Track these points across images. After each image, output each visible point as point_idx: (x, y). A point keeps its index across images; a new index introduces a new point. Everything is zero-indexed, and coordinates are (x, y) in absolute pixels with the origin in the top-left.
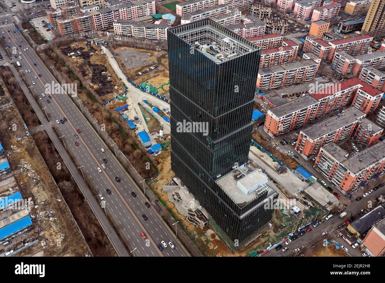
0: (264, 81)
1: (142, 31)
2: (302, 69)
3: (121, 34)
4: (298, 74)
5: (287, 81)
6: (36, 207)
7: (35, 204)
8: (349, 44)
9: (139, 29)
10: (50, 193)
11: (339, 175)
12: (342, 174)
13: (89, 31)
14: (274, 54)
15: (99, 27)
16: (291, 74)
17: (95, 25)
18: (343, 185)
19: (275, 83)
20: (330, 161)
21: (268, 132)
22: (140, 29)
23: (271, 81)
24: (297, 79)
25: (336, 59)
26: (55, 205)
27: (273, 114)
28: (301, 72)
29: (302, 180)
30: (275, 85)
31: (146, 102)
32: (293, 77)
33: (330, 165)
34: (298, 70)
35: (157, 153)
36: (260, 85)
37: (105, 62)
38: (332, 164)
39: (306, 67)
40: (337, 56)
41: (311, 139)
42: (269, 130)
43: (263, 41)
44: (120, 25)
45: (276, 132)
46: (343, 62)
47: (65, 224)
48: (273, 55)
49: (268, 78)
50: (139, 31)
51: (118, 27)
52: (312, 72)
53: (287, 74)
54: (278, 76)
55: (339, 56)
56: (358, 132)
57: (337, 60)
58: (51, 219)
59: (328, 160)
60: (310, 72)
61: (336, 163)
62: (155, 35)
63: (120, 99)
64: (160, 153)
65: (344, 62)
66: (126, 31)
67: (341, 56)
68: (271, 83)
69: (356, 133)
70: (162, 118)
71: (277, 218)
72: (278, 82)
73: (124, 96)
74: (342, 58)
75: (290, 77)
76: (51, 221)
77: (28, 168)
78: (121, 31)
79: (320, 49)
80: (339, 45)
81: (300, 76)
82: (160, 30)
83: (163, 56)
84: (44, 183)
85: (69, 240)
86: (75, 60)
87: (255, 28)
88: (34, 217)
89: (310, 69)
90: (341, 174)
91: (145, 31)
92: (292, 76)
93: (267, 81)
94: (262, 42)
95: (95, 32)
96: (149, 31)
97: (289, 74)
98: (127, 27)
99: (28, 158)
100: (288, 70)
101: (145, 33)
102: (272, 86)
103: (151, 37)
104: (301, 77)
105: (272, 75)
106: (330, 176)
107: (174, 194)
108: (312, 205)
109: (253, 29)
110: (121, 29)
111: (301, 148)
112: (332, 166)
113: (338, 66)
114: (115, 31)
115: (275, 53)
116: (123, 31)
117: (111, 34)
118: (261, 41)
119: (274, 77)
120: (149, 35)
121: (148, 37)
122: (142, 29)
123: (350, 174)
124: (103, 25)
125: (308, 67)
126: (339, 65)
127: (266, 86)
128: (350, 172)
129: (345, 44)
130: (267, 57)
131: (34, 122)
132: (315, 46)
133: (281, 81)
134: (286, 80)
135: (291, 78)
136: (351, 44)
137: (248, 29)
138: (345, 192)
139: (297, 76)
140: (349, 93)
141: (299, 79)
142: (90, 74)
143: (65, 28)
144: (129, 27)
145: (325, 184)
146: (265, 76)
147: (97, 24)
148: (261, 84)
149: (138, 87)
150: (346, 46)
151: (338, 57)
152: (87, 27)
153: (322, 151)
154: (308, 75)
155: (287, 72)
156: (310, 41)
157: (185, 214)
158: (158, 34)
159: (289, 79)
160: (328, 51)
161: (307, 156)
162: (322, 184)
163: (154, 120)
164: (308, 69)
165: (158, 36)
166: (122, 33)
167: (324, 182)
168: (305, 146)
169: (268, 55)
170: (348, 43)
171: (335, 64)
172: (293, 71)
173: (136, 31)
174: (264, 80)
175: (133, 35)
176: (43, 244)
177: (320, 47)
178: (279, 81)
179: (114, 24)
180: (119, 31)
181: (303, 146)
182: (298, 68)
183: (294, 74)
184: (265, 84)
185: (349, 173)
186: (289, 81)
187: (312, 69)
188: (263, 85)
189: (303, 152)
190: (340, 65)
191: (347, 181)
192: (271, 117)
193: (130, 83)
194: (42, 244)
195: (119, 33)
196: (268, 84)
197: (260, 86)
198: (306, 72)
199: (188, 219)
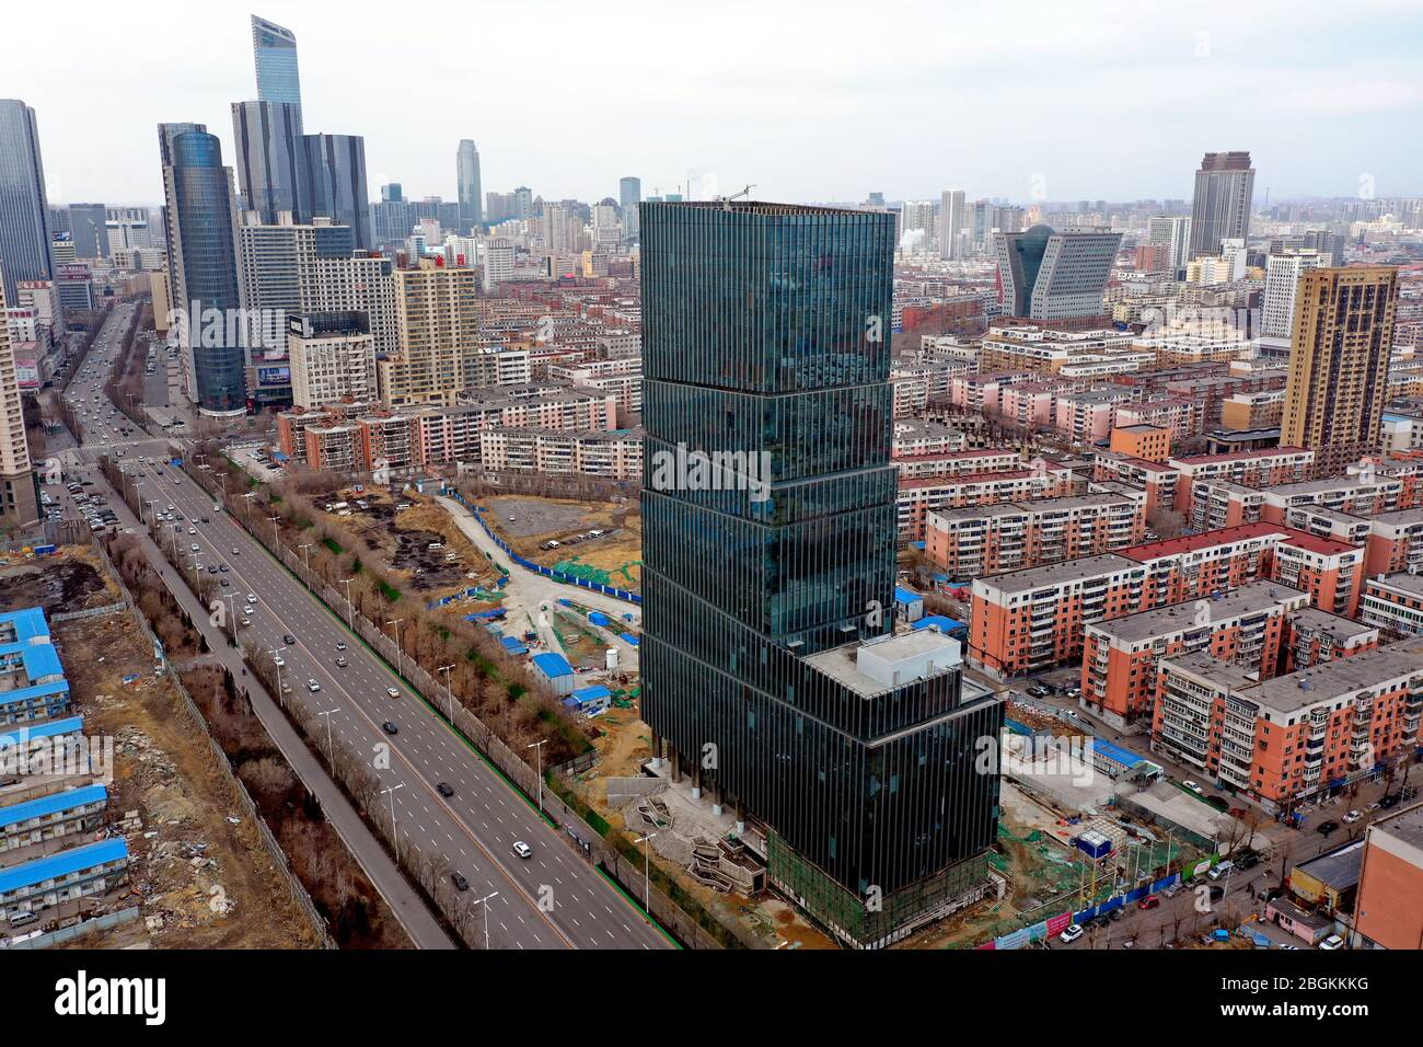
0: (962, 544)
1: (568, 454)
2: (1086, 512)
3: (503, 467)
4: (1074, 531)
5: (1041, 553)
6: (148, 835)
7: (145, 829)
8: (1237, 465)
9: (560, 447)
10: (205, 804)
11: (1236, 740)
12: (1244, 730)
13: (402, 464)
14: (992, 487)
15: (436, 456)
16: (1051, 525)
17: (424, 448)
18: (1260, 777)
19: (1003, 553)
20: (1199, 696)
21: (983, 666)
22: (564, 447)
23: (986, 545)
24: (1073, 548)
25: (1199, 500)
26: (215, 830)
27: (988, 587)
28: (1083, 522)
29: (1111, 777)
30: (1002, 562)
31: (566, 603)
32: (1060, 538)
33: (1199, 709)
34: (1072, 517)
35: (594, 710)
36: (951, 558)
37: (444, 523)
38: (1204, 705)
39: (1098, 507)
40: (1200, 492)
41: (1122, 642)
42: (984, 654)
43: (956, 464)
44: (501, 439)
45: (1006, 652)
46: (1221, 503)
47: (242, 876)
48: (988, 487)
49: (973, 534)
50: (560, 453)
51: (496, 445)
52: (1121, 526)
53: (1036, 526)
54: (1008, 530)
55: (1205, 489)
56: (1295, 651)
57: (1203, 502)
58: (195, 861)
59: (1191, 692)
60: (1116, 527)
61: (1216, 695)
62: (607, 464)
63: (479, 597)
64: (604, 711)
65: (1226, 504)
66: (518, 457)
67: (1211, 488)
68: (986, 555)
69: (1290, 659)
70: (618, 638)
71: (1026, 872)
72: (1012, 552)
73: (496, 590)
74: (1217, 492)
75: (1050, 538)
76: (195, 868)
77: (141, 745)
78: (503, 459)
79: (1144, 482)
80: (1205, 466)
81: (1083, 539)
82: (628, 446)
83: (632, 513)
84: (190, 779)
85: (249, 915)
86: (349, 518)
87: (929, 444)
88: (134, 860)
89: (1113, 514)
90: (1240, 730)
91: (579, 452)
92: (1056, 533)
93: (973, 543)
94: (953, 468)
95: (419, 470)
96: (592, 451)
97: (1045, 526)
98: (522, 443)
99: (148, 722)
100: (1040, 513)
101: (579, 459)
102: (993, 567)
103: (596, 470)
104: (1088, 543)
105: (985, 523)
106: (1209, 759)
107: (645, 804)
108: (1152, 837)
109: (923, 444)
110: (502, 452)
111: (1099, 687)
112: (1206, 713)
113: (1211, 521)
114: (484, 458)
115: (997, 483)
116: (511, 456)
117: (471, 467)
118: (949, 464)
119: (994, 531)
120: (591, 463)
121: (588, 470)
122: (568, 447)
123: (1273, 720)
124: (447, 451)
125: (1104, 510)
126: (1212, 518)
127: (972, 562)
128: (1269, 710)
129: (1223, 463)
130: (970, 493)
131: (187, 642)
132: (1126, 477)
133: (1018, 547)
134: (1035, 548)
135: (1054, 543)
136: (1242, 465)
137: (907, 442)
138: (1272, 805)
139: (1074, 539)
140: (1250, 561)
141: (1082, 548)
142: (389, 548)
143: (329, 450)
144: (530, 444)
145: (1198, 790)
146: (963, 525)
147: (429, 447)
148: (952, 554)
149: (545, 572)
150: (1227, 471)
151: (1203, 494)
152: (399, 451)
153: (1165, 671)
154: (1112, 536)
155: (1037, 517)
156: (1108, 465)
157: (682, 859)
158: (618, 461)
159: (1046, 544)
160: (1171, 485)
161: (1123, 715)
162: (1189, 790)
163: (592, 642)
164: (1104, 515)
165: (618, 467)
166: (506, 463)
167: (1192, 783)
168: (1111, 678)
169: (973, 488)
170: (1232, 462)
171: (1201, 518)
172: (1057, 516)
173: (549, 453)
174: (962, 540)
175: (540, 469)
176: (152, 922)
177: (1144, 474)
178: (1013, 548)
179: (483, 438)
180: (496, 458)
181: (1105, 677)
182: (1074, 510)
183: (1061, 529)
184: (966, 553)
185: (1268, 717)
186: (1049, 552)
187: (1122, 518)
188: (961, 558)
189: (1107, 704)
190: (1214, 518)
191: (1267, 754)
192: (987, 602)
193: (519, 566)
194: (150, 924)
195: (496, 465)
196: (977, 556)
197: (952, 563)
198: (1103, 528)
199: (696, 870)
